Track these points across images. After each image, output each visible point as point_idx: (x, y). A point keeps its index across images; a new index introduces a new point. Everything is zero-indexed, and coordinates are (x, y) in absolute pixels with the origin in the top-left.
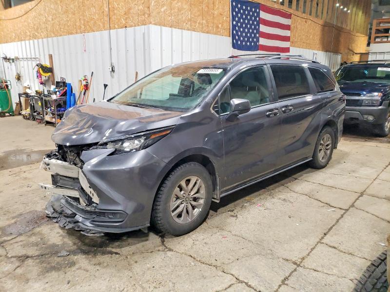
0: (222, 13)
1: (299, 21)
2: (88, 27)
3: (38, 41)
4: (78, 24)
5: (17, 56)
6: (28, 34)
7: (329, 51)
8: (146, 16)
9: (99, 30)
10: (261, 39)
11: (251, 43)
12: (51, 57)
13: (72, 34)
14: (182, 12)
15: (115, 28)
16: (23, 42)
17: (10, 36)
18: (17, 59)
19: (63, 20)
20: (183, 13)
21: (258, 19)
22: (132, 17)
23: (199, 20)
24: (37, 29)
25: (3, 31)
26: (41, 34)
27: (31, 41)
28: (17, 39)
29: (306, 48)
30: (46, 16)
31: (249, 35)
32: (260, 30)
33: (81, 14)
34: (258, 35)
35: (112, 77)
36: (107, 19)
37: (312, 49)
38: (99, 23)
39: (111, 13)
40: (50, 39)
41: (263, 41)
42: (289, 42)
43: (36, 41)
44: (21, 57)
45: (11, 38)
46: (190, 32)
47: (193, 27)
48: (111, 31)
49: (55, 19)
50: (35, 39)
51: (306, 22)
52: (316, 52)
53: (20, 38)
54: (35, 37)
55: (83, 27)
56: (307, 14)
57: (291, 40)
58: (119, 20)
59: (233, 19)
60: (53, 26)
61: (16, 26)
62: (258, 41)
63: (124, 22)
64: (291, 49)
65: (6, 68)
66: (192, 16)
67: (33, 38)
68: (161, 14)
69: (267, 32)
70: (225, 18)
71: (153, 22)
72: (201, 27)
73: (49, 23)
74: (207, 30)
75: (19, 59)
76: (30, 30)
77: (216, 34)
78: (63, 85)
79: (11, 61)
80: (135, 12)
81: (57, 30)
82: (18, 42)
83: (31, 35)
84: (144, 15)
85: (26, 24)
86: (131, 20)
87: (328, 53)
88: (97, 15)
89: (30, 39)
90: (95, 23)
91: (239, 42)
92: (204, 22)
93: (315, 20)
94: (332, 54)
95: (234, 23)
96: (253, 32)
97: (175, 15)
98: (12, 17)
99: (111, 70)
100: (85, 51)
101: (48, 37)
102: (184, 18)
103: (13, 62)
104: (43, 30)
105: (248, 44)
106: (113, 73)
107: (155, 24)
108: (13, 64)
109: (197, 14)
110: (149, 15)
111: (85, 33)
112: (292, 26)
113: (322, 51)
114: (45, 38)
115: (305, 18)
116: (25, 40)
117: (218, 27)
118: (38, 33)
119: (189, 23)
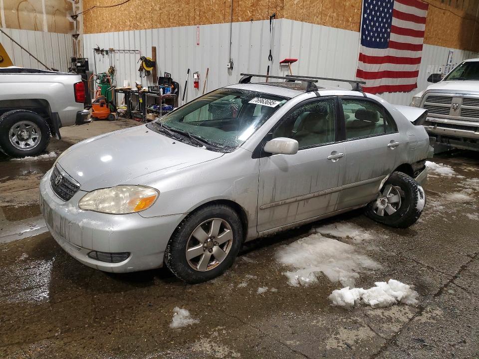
0: (354, 5)
1: (437, 12)
2: (204, 18)
3: (140, 31)
4: (192, 15)
5: (111, 48)
6: (128, 23)
7: (468, 50)
8: (279, 9)
9: (218, 21)
10: (392, 34)
11: (380, 39)
12: (154, 49)
13: (182, 25)
14: (313, 4)
15: (238, 21)
16: (121, 33)
17: (105, 25)
18: (112, 50)
19: (174, 9)
20: (314, 6)
21: (391, 11)
22: (261, 9)
23: (330, 12)
24: (140, 18)
25: (96, 20)
26: (145, 24)
27: (131, 32)
28: (113, 29)
29: (441, 46)
30: (153, 5)
31: (379, 29)
32: (392, 24)
33: (196, 3)
34: (389, 30)
35: (230, 74)
36: (229, 10)
37: (448, 47)
38: (218, 14)
39: (235, 4)
40: (155, 30)
41: (394, 37)
42: (423, 38)
43: (137, 32)
44: (116, 48)
45: (106, 28)
46: (319, 25)
47: (323, 21)
48: (233, 23)
49: (164, 8)
50: (136, 29)
51: (444, 13)
52: (452, 50)
53: (117, 28)
54: (136, 27)
55: (198, 18)
56: (446, 4)
57: (425, 35)
58: (244, 12)
59: (365, 12)
60: (160, 16)
61: (113, 14)
62: (389, 36)
63: (250, 15)
64: (425, 46)
65: (97, 60)
66: (324, 9)
67: (133, 28)
68: (294, 6)
69: (399, 27)
70: (356, 11)
71: (286, 16)
72: (331, 21)
73: (156, 12)
74: (337, 24)
75: (114, 51)
76: (131, 19)
77: (345, 28)
78: (167, 81)
79: (105, 53)
80: (265, 4)
81: (165, 21)
82: (115, 33)
83: (132, 25)
84: (276, 7)
85: (126, 12)
86: (258, 13)
87: (466, 52)
88: (216, 6)
89: (129, 30)
90: (214, 14)
91: (369, 38)
92: (335, 14)
93: (455, 11)
94: (471, 52)
95: (366, 16)
96: (384, 26)
97: (307, 8)
98: (109, 5)
99: (229, 66)
100: (198, 44)
101: (152, 28)
102: (315, 11)
103: (107, 53)
104: (147, 20)
105: (378, 40)
106: (231, 70)
107: (287, 18)
108: (106, 56)
109: (328, 7)
110: (282, 8)
111: (200, 24)
112: (428, 20)
113: (460, 49)
114: (149, 28)
115: (444, 8)
116: (123, 30)
117: (348, 21)
118: (141, 23)
119: (320, 16)
